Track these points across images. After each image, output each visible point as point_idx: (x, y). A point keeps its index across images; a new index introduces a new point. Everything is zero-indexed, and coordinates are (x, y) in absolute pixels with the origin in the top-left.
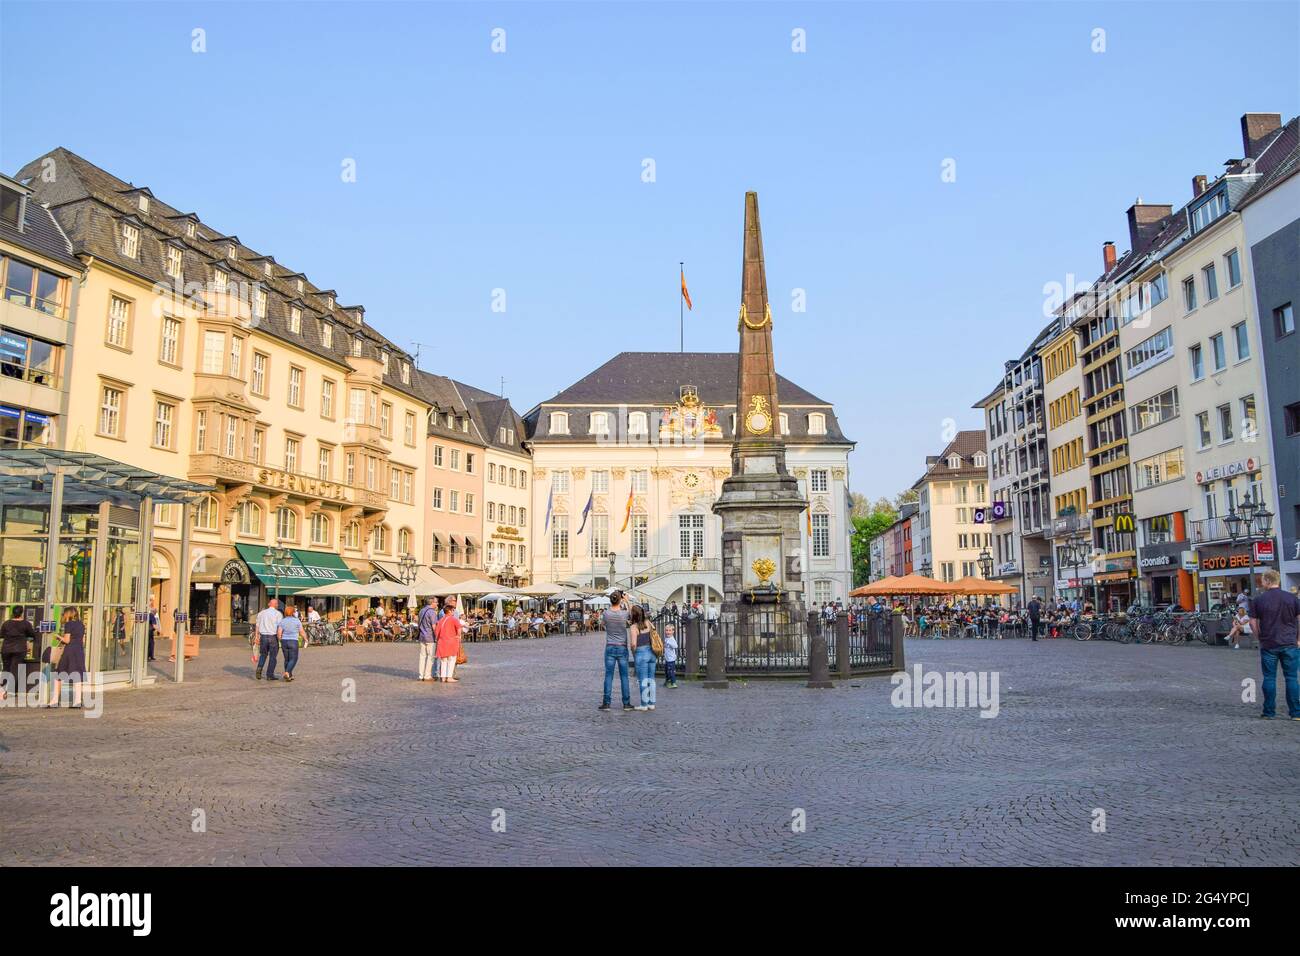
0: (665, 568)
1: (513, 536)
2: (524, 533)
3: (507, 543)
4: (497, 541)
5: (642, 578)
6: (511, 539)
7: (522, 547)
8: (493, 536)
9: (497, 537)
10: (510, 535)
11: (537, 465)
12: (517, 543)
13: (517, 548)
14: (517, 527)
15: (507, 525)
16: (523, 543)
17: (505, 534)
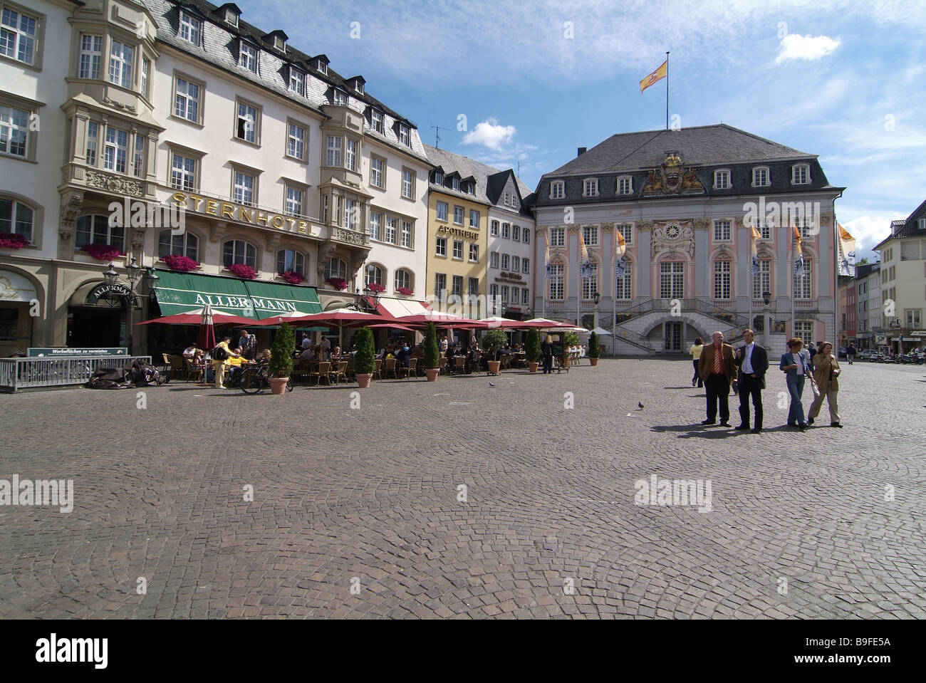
0: (646, 307)
1: (516, 280)
2: (526, 278)
3: (510, 286)
4: (500, 285)
5: (625, 316)
6: (514, 282)
7: (525, 291)
8: (496, 279)
9: (501, 280)
10: (513, 280)
11: (539, 224)
12: (520, 287)
13: (521, 291)
14: (521, 274)
15: (511, 272)
16: (527, 287)
17: (508, 279)
